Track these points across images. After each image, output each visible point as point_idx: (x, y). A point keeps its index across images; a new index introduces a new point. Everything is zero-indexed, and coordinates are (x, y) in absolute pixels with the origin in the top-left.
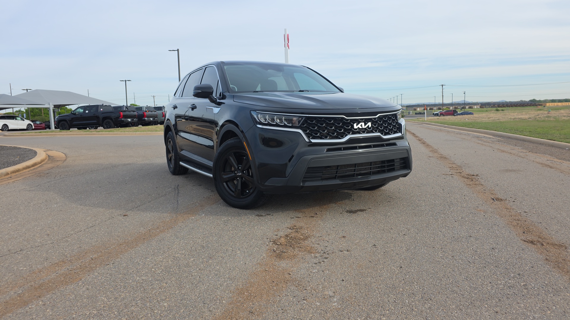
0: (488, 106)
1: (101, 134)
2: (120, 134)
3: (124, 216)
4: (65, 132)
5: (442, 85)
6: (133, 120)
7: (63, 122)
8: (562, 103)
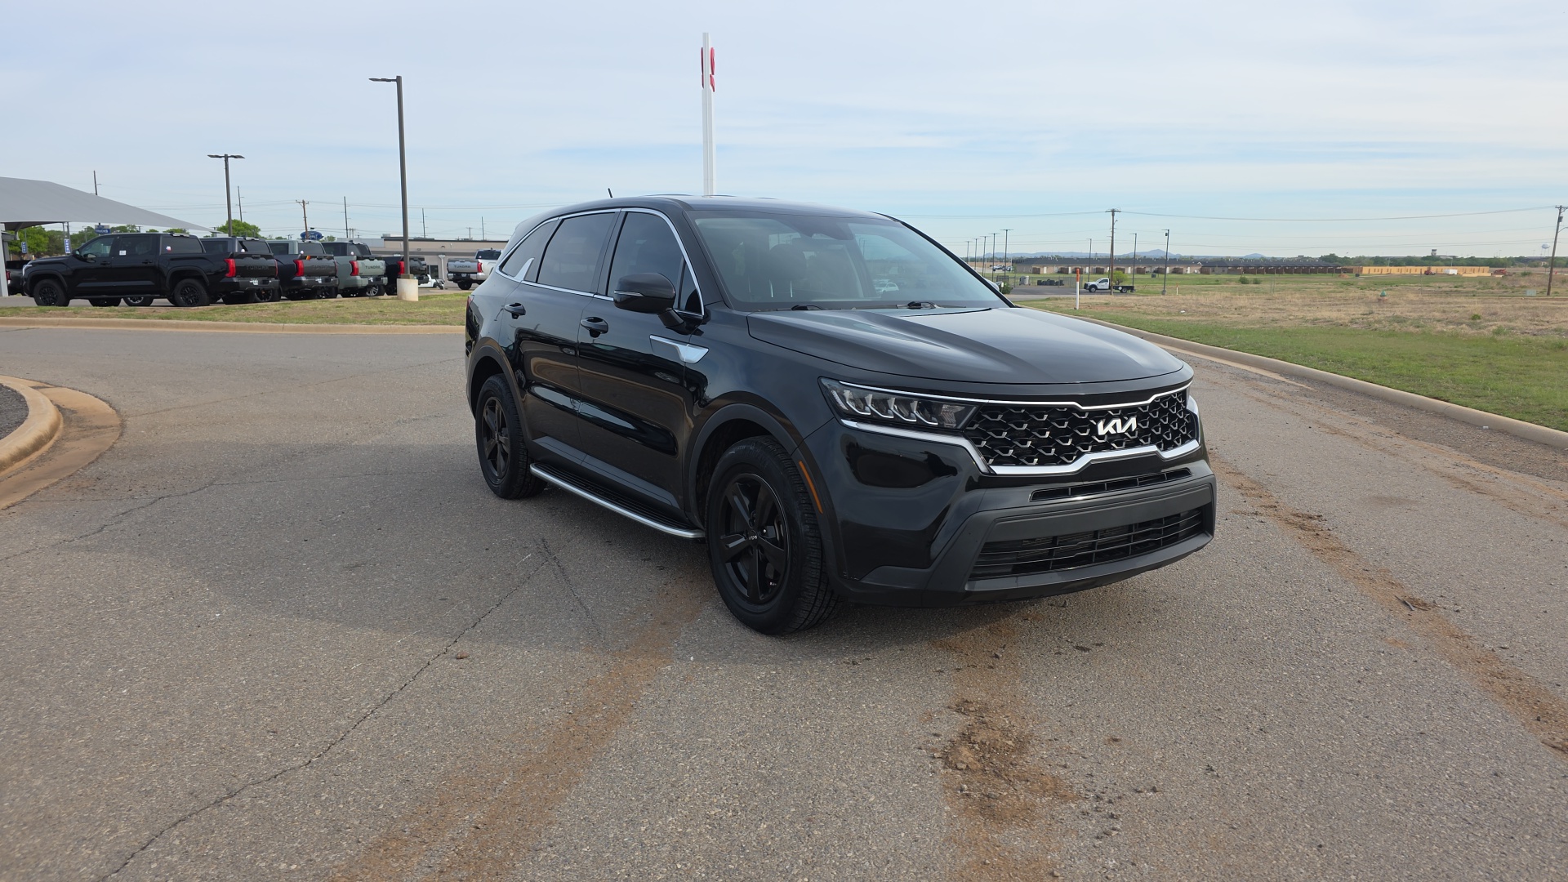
0: (1221, 269)
1: (177, 326)
2: (235, 328)
3: (457, 659)
4: (58, 312)
5: (1113, 211)
6: (265, 282)
7: (45, 281)
8: (1400, 268)
